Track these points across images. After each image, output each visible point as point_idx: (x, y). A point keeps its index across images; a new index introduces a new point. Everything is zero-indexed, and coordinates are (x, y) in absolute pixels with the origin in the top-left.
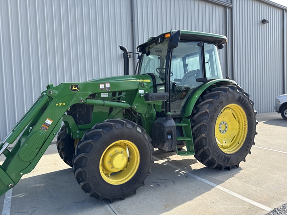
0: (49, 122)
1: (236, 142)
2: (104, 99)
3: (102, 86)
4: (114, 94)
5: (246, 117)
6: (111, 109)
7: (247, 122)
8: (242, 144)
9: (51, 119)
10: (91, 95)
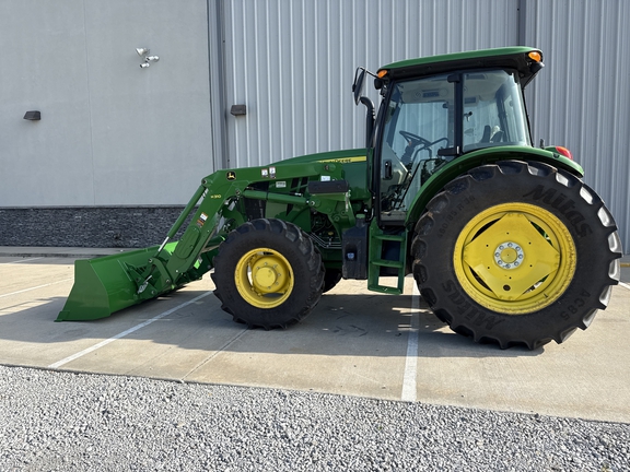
0: (204, 217)
1: (542, 295)
2: (280, 191)
3: (264, 173)
4: (294, 182)
5: (569, 235)
6: (290, 206)
7: (573, 248)
8: (553, 299)
9: (206, 214)
10: (251, 185)
